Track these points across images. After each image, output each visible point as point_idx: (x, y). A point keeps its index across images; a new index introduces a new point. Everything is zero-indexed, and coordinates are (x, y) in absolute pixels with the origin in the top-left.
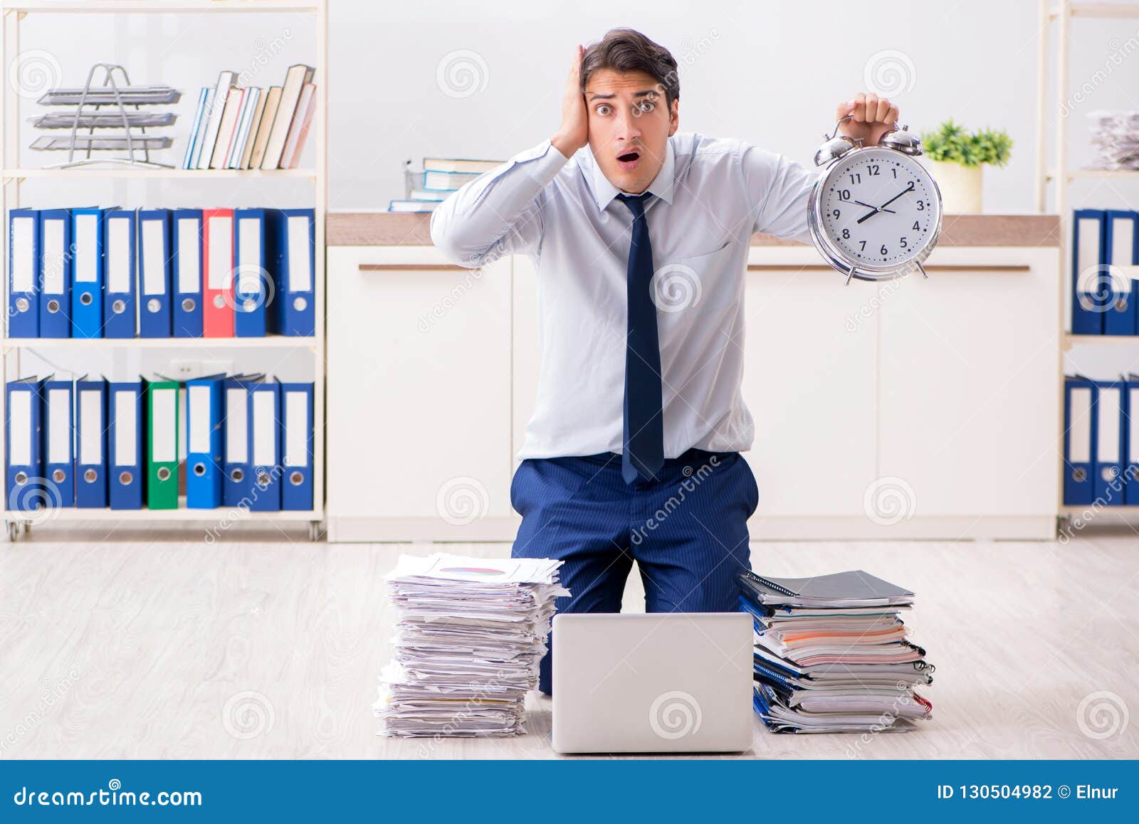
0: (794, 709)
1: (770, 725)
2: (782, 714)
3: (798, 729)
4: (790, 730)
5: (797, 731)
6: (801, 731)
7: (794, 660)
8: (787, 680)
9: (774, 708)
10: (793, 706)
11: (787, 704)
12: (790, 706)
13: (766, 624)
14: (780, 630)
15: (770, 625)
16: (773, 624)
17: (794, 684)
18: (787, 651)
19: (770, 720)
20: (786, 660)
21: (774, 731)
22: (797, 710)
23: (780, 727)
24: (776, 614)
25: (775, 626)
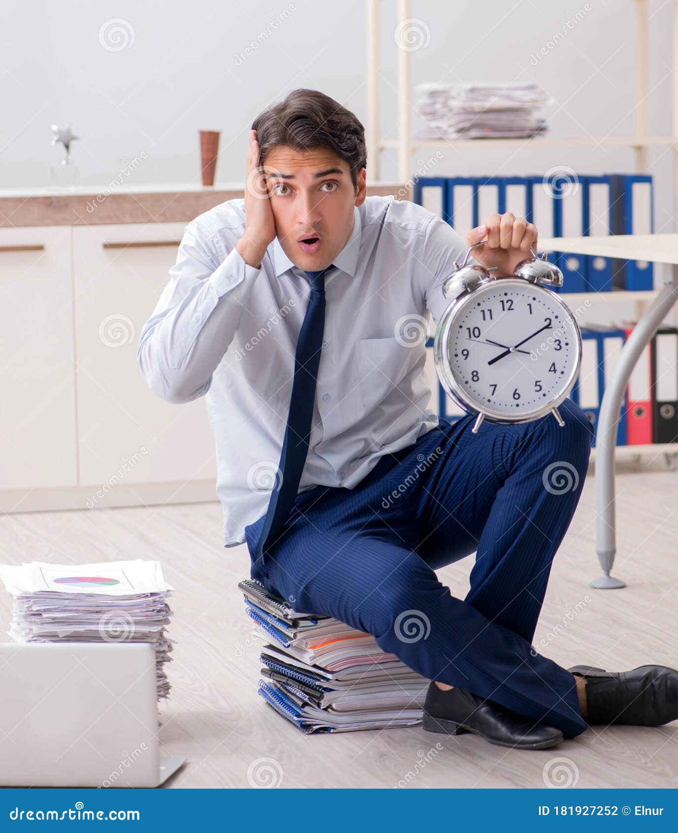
0: (325, 709)
1: (305, 727)
2: (315, 715)
3: (333, 728)
4: (325, 730)
5: (332, 731)
6: (335, 731)
7: (322, 666)
8: (317, 683)
9: (307, 709)
10: (325, 707)
11: (319, 705)
12: (322, 708)
13: (292, 636)
14: (305, 638)
15: (295, 635)
16: (298, 634)
17: (324, 686)
18: (315, 658)
19: (305, 721)
20: (315, 666)
21: (310, 732)
22: (329, 710)
23: (315, 728)
24: (301, 625)
25: (299, 636)
